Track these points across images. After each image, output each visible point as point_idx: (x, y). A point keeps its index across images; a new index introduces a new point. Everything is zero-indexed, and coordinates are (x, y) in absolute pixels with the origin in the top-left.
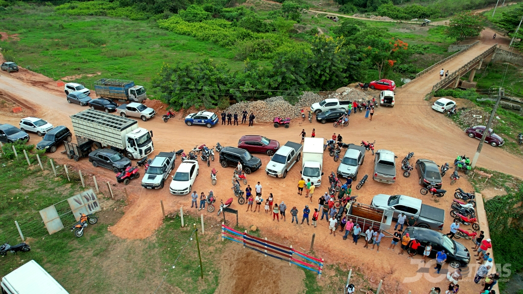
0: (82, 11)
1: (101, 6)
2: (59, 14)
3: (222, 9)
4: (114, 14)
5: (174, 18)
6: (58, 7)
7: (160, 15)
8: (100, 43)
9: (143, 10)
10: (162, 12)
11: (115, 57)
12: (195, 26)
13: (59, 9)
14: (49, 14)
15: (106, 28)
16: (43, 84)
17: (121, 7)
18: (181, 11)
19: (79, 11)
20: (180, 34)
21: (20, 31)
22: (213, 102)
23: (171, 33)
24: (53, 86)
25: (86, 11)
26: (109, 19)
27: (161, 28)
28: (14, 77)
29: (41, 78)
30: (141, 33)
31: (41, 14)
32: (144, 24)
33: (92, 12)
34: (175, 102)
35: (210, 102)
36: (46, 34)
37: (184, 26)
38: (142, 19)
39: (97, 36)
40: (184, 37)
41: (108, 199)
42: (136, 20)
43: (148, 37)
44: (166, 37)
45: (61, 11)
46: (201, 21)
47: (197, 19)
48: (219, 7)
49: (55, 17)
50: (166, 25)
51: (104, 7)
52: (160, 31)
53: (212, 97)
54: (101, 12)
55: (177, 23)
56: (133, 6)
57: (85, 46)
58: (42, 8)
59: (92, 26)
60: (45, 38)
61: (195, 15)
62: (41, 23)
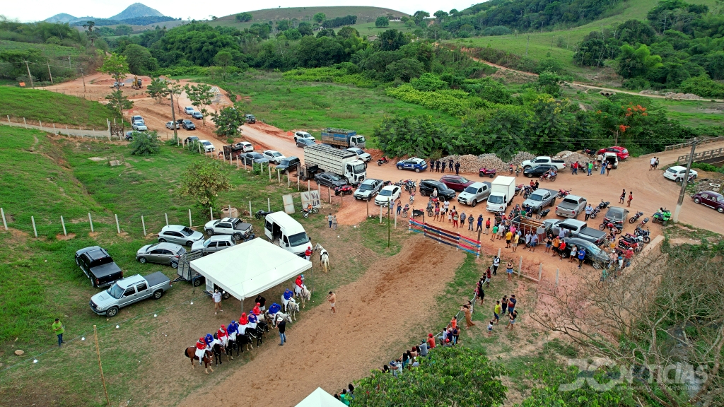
0: (309, 77)
1: (327, 73)
2: (287, 79)
3: (463, 79)
4: (340, 81)
5: (404, 86)
6: (285, 73)
7: (389, 83)
8: (324, 106)
9: (372, 78)
10: (393, 80)
11: (338, 118)
12: (426, 95)
13: (286, 75)
14: (277, 79)
15: (331, 93)
16: (275, 133)
17: (348, 74)
18: (414, 80)
19: (306, 77)
20: (408, 102)
21: (251, 94)
22: (426, 152)
23: (398, 101)
24: (283, 135)
25: (312, 77)
26: (334, 85)
27: (389, 96)
28: (252, 127)
29: (273, 128)
30: (366, 100)
31: (269, 79)
32: (371, 92)
33: (318, 78)
34: (391, 150)
35: (422, 152)
36: (275, 96)
37: (414, 94)
38: (370, 87)
39: (321, 100)
40: (411, 105)
41: (327, 203)
42: (363, 87)
43: (374, 103)
44: (393, 104)
45: (288, 77)
46: (434, 91)
47: (430, 88)
48: (459, 78)
49: (282, 82)
50: (394, 93)
51: (331, 73)
52: (387, 99)
53: (425, 149)
54: (327, 78)
55: (407, 91)
56: (362, 74)
57: (311, 108)
58: (271, 74)
59: (318, 91)
60: (274, 100)
61: (428, 84)
62: (270, 87)
